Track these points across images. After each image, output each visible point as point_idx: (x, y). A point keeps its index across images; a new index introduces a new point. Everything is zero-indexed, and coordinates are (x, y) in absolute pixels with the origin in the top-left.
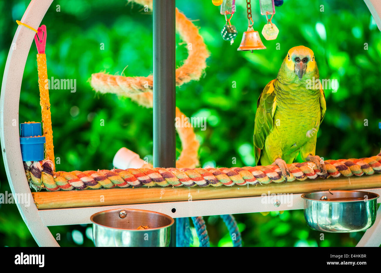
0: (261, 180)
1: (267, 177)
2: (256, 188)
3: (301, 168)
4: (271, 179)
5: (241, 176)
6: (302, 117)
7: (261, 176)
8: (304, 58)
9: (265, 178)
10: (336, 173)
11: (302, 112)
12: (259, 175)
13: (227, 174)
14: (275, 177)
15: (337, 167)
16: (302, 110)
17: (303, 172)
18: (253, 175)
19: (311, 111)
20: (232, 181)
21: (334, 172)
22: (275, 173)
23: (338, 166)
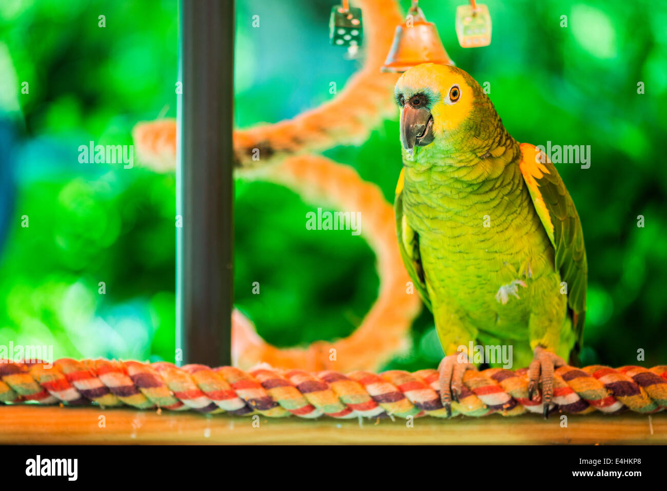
0: (392, 409)
1: (405, 401)
2: (377, 426)
3: (503, 383)
4: (417, 406)
5: (334, 393)
6: (461, 254)
7: (388, 398)
8: (415, 96)
9: (399, 403)
10: (602, 403)
11: (458, 241)
12: (382, 395)
13: (297, 387)
14: (426, 403)
15: (608, 387)
16: (458, 237)
17: (508, 394)
18: (367, 392)
19: (488, 236)
20: (312, 407)
21: (598, 399)
22: (429, 391)
23: (610, 384)
